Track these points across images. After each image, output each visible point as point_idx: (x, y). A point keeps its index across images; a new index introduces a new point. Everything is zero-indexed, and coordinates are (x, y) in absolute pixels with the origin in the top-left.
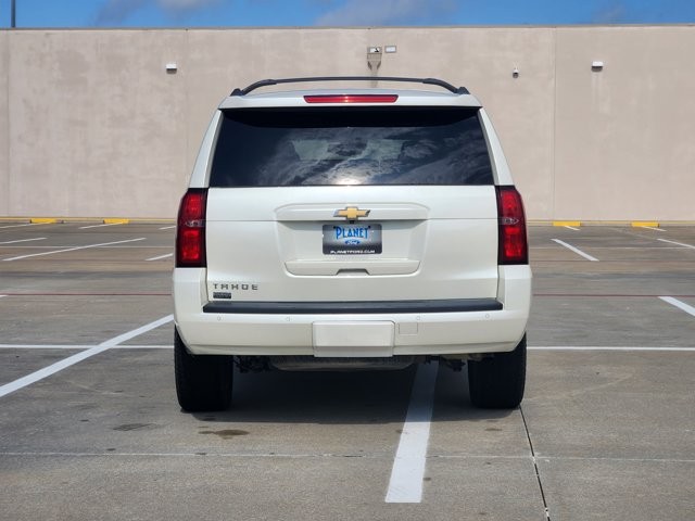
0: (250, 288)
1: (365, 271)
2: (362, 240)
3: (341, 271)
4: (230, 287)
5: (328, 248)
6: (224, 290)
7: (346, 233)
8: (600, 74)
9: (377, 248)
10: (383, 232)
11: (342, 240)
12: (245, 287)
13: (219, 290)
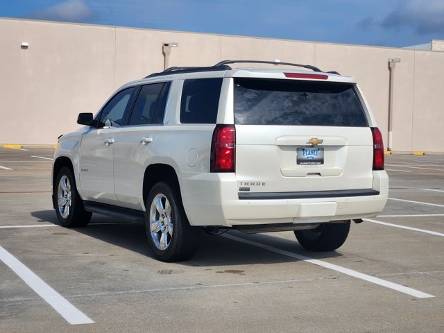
0: (261, 184)
1: (319, 174)
2: (315, 157)
3: (309, 174)
4: (250, 184)
5: (299, 161)
6: (247, 186)
7: (308, 153)
8: (26, 50)
9: (321, 161)
10: (325, 152)
11: (305, 157)
12: (258, 184)
13: (243, 186)
